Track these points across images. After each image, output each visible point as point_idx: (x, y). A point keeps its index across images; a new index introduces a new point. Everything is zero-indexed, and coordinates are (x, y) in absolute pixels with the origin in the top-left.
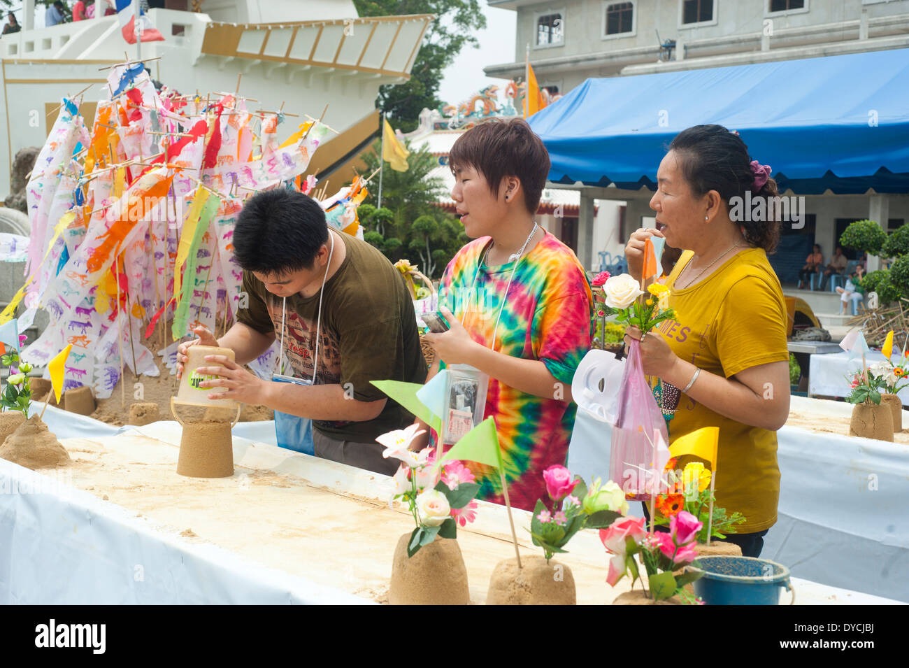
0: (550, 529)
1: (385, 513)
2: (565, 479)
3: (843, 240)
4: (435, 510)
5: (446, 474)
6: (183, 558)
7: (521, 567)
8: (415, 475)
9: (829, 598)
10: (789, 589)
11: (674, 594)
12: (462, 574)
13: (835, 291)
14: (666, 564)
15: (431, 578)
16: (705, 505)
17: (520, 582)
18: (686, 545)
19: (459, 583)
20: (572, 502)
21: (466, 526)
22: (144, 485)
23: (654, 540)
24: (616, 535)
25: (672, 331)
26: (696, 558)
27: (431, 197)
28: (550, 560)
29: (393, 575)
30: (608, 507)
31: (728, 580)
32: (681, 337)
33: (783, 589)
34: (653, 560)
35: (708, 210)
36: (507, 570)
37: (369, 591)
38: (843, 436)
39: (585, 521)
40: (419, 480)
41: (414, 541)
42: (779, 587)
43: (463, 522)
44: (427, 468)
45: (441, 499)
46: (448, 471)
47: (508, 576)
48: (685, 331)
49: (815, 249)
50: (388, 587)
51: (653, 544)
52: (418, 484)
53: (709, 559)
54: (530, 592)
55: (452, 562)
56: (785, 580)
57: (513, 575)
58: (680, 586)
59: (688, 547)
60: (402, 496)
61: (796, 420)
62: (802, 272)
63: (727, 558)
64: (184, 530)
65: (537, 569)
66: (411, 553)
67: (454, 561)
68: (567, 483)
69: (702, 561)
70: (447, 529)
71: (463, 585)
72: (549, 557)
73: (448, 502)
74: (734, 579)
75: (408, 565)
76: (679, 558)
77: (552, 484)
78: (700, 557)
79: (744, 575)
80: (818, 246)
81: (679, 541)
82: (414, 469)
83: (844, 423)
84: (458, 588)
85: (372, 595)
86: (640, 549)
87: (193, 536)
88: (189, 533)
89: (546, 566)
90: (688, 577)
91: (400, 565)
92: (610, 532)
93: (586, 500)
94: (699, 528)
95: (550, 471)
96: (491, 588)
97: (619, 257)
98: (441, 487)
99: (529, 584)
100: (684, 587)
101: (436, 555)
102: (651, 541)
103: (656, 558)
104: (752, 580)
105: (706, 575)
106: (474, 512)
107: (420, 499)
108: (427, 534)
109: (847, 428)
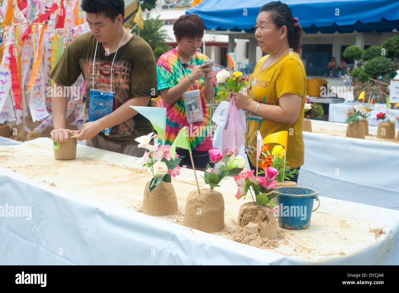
0: (212, 176)
1: (141, 175)
2: (218, 153)
3: (344, 54)
4: (161, 170)
5: (166, 155)
6: (50, 195)
7: (200, 193)
8: (152, 155)
9: (336, 204)
10: (317, 200)
11: (267, 203)
12: (174, 198)
13: (341, 78)
14: (264, 190)
15: (161, 200)
16: (282, 165)
17: (199, 200)
18: (272, 181)
19: (173, 202)
20: (222, 164)
21: (176, 177)
22: (33, 165)
23: (258, 180)
24: (241, 178)
25: (261, 84)
26: (277, 188)
27: (162, 39)
28: (213, 190)
29: (144, 200)
30: (238, 166)
31: (290, 196)
32: (266, 86)
33: (315, 200)
34: (258, 188)
35: (281, 34)
36: (194, 195)
37: (133, 207)
38: (343, 137)
39: (228, 173)
40: (154, 157)
41: (152, 184)
42: (313, 199)
43: (174, 176)
44: (157, 152)
45: (164, 165)
46: (167, 153)
47: (194, 197)
48: (267, 83)
49: (332, 60)
50: (142, 205)
51: (257, 181)
52: (154, 159)
53: (283, 188)
54: (204, 204)
55: (170, 193)
56: (316, 196)
57: (196, 197)
58: (270, 199)
59: (273, 182)
60: (147, 165)
61: (323, 131)
62: (327, 70)
63: (290, 187)
64: (51, 183)
65: (207, 194)
66: (151, 189)
67: (171, 192)
68: (219, 155)
69: (280, 189)
70: (167, 178)
71: (175, 203)
72: (212, 188)
73: (167, 167)
74: (293, 196)
75: (150, 195)
76: (269, 187)
77: (212, 156)
78: (279, 187)
79: (298, 194)
80: (334, 58)
81: (269, 180)
82: (152, 152)
83: (343, 132)
84: (173, 204)
85: (135, 209)
86: (252, 184)
87: (55, 186)
88: (53, 185)
89: (211, 193)
90: (273, 195)
91: (147, 195)
92: (239, 177)
93: (228, 163)
94: (278, 174)
95: (212, 150)
96: (187, 203)
97: (246, 65)
98: (164, 160)
99: (204, 201)
100: (271, 199)
101: (163, 190)
102: (257, 180)
103: (259, 187)
104: (301, 196)
105: (281, 194)
106: (179, 171)
107: (155, 165)
108: (158, 180)
109: (345, 134)
